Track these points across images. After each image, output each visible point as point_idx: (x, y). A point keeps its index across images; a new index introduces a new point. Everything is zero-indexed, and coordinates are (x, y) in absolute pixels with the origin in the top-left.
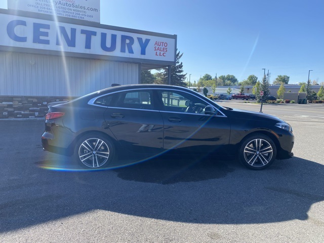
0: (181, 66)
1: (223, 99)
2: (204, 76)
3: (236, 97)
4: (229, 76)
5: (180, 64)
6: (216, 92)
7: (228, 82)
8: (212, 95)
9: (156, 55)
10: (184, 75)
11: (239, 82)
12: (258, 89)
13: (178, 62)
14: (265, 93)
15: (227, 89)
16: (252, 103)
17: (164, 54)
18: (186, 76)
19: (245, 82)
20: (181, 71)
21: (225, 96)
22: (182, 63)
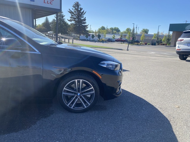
0: (85, 20)
1: (110, 42)
2: (101, 27)
3: (117, 41)
4: (115, 28)
5: (84, 18)
6: (106, 37)
7: (115, 31)
8: (103, 39)
9: (44, 2)
10: (87, 26)
11: (121, 32)
12: (129, 36)
13: (83, 17)
14: (133, 38)
15: (113, 35)
16: (125, 44)
17: (51, 3)
18: (88, 26)
19: (124, 32)
20: (85, 23)
21: (111, 40)
22: (85, 18)
